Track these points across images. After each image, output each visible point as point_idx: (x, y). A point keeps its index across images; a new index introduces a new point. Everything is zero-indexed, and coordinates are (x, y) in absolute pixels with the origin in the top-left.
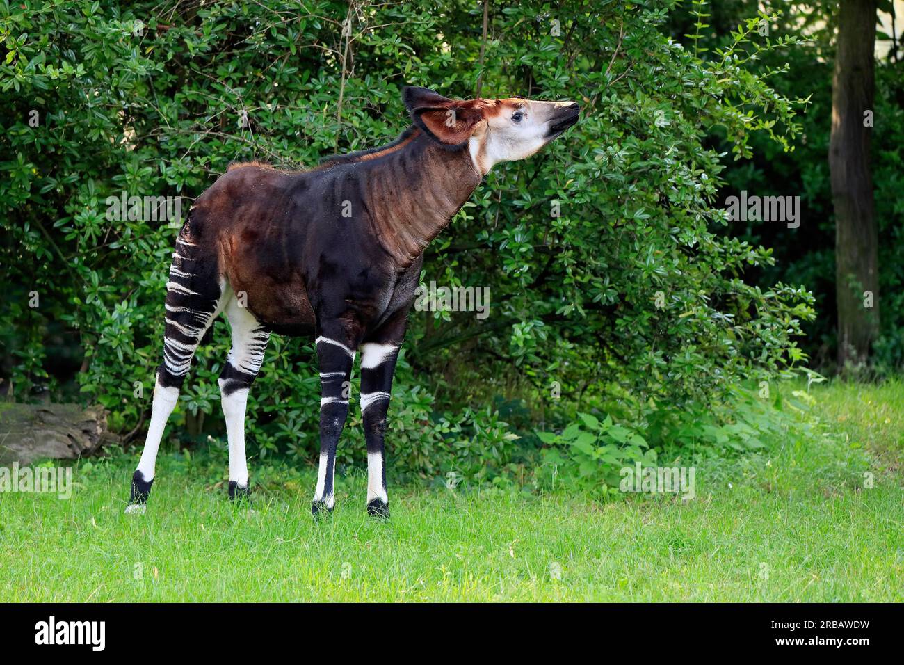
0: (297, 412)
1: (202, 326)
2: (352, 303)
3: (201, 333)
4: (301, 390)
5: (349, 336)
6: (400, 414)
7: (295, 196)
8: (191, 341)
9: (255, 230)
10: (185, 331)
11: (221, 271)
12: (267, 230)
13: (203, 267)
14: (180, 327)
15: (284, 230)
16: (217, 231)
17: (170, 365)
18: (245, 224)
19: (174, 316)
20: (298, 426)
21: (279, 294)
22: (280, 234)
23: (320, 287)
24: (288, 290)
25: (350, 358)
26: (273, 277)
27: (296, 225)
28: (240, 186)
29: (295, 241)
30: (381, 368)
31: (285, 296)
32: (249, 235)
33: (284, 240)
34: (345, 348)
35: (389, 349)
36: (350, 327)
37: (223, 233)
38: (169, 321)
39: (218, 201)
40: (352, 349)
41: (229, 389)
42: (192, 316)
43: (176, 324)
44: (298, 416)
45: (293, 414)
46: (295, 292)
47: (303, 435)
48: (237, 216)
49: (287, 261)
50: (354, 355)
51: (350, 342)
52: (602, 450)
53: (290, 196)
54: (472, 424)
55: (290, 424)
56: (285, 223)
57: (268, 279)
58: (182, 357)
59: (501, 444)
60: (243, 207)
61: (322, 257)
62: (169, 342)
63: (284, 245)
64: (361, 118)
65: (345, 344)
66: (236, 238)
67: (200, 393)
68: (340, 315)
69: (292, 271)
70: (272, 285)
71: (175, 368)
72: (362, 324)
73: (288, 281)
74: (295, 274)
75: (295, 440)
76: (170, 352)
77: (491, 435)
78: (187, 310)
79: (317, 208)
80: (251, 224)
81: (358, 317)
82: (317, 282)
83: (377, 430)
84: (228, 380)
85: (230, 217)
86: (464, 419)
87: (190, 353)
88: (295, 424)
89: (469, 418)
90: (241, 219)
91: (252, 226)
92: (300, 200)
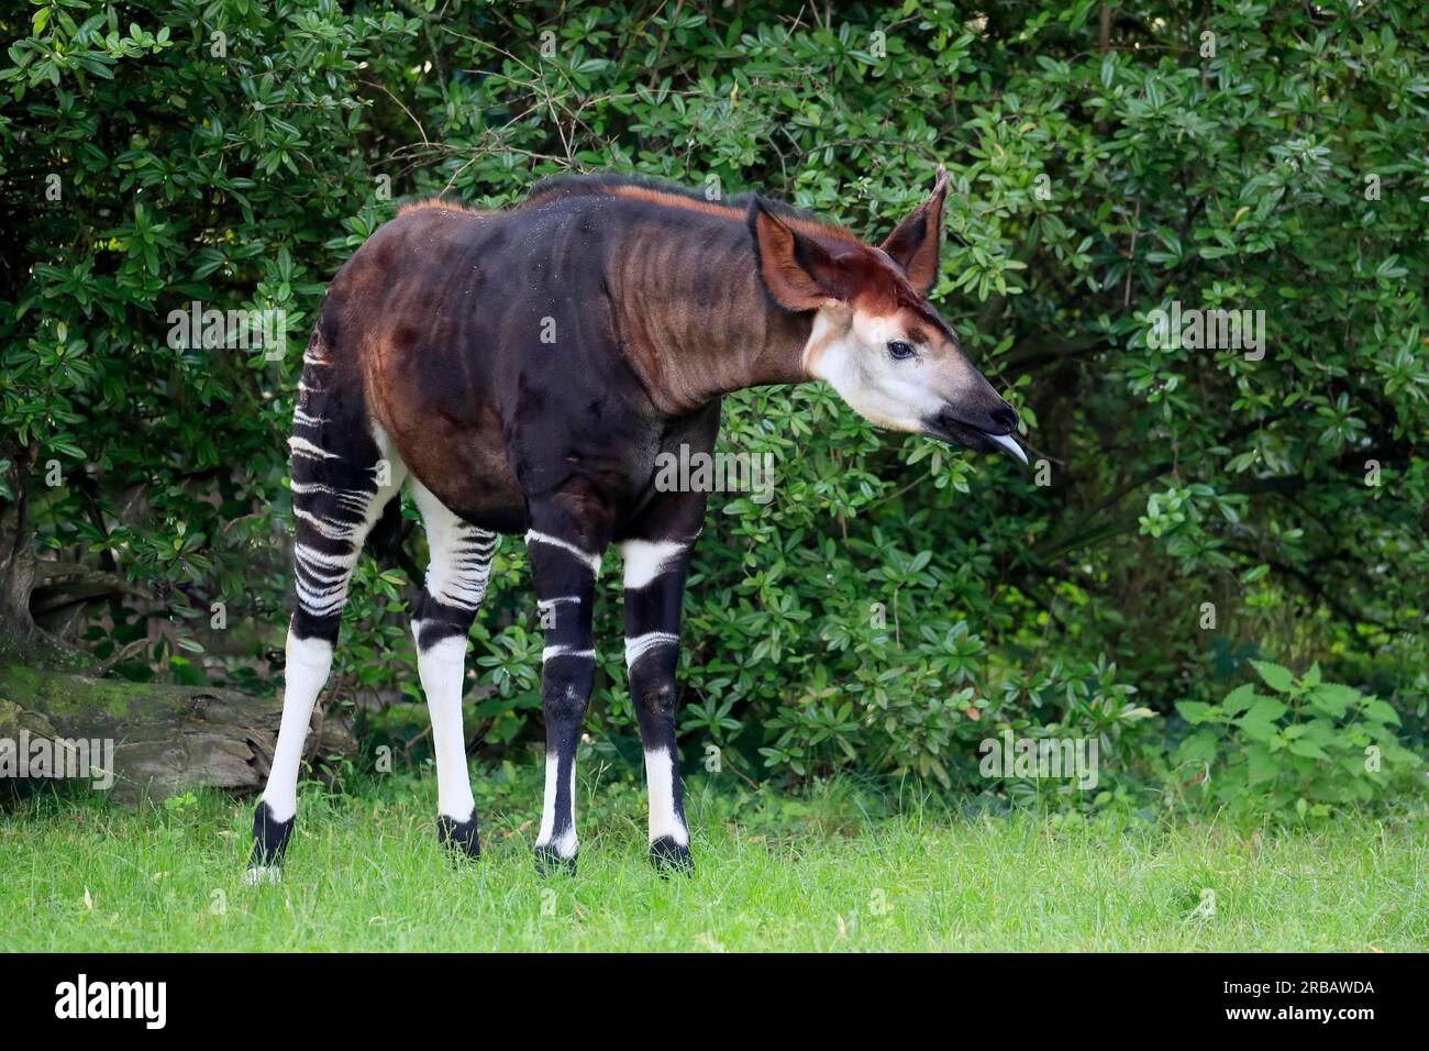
0: (725, 682)
1: (359, 519)
2: (579, 464)
3: (359, 534)
4: (730, 637)
5: (579, 527)
6: (882, 678)
7: (484, 260)
8: (342, 548)
9: (413, 325)
10: (327, 530)
11: (372, 412)
12: (433, 325)
13: (340, 405)
14: (316, 522)
15: (463, 324)
16: (359, 334)
17: (305, 596)
18: (398, 316)
19: (306, 502)
20: (726, 708)
21: (464, 450)
22: (455, 332)
23: (519, 435)
24: (478, 442)
25: (589, 571)
26: (448, 416)
27: (481, 317)
28: (398, 248)
29: (481, 345)
30: (657, 588)
31: (474, 452)
32: (405, 338)
33: (462, 343)
34: (574, 550)
35: (668, 549)
36: (579, 508)
37: (369, 338)
38: (299, 513)
39: (362, 278)
40: (590, 551)
41: (429, 639)
42: (335, 500)
43: (308, 516)
44: (727, 690)
45: (716, 687)
46: (492, 446)
47: (735, 725)
48: (388, 302)
49: (470, 385)
50: (596, 564)
51: (584, 539)
52: (1293, 731)
53: (475, 259)
54: (1064, 692)
55: (710, 704)
56: (464, 311)
57: (441, 423)
58: (326, 580)
59: (1116, 728)
60: (398, 286)
61: (522, 378)
62: (303, 552)
63: (462, 354)
64: (826, 107)
65: (573, 542)
66: (385, 345)
67: (516, 651)
68: (558, 488)
69: (480, 405)
70: (449, 434)
71: (314, 602)
72: (605, 504)
73: (475, 425)
74: (487, 410)
75: (717, 735)
76: (302, 571)
77: (1097, 712)
78: (323, 489)
79: (518, 284)
80: (409, 316)
81: (594, 490)
82: (515, 427)
83: (656, 705)
84: (425, 622)
85: (378, 305)
86: (1048, 682)
87: (341, 571)
88: (719, 703)
89: (1058, 681)
90: (393, 308)
91: (410, 319)
92: (492, 266)
